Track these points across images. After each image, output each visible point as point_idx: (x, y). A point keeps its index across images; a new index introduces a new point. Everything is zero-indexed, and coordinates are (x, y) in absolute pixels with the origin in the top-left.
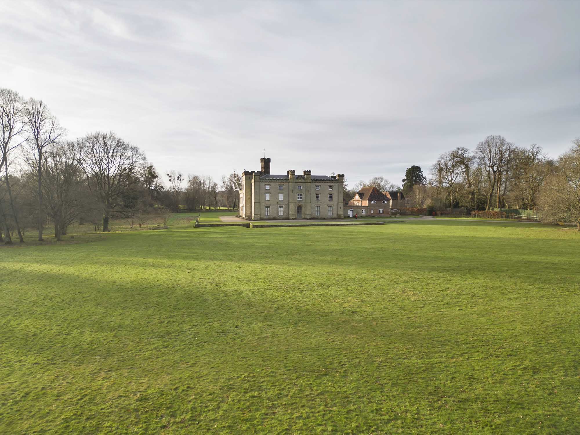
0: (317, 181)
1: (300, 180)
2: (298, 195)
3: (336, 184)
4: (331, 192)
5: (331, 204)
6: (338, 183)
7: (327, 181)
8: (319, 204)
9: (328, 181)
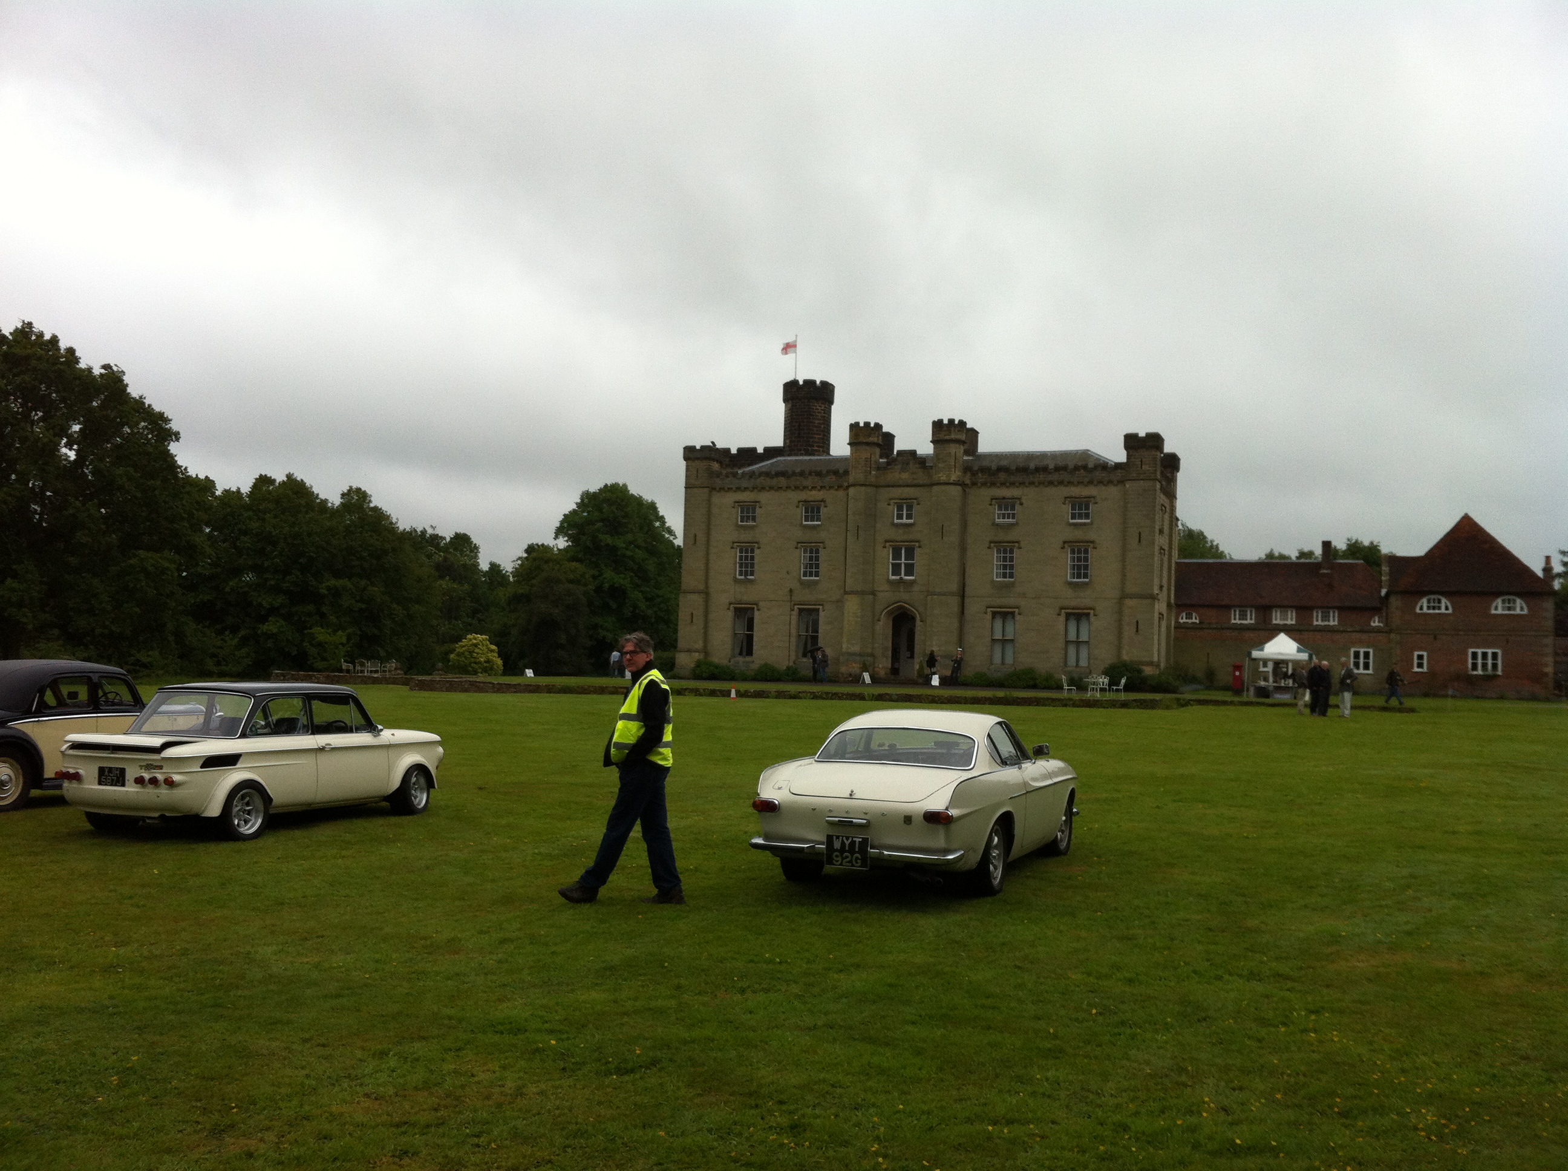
0: (1002, 476)
1: (905, 476)
2: (897, 555)
3: (1113, 491)
4: (1079, 534)
5: (1084, 599)
6: (1122, 482)
7: (1055, 477)
8: (1011, 601)
9: (1065, 476)
